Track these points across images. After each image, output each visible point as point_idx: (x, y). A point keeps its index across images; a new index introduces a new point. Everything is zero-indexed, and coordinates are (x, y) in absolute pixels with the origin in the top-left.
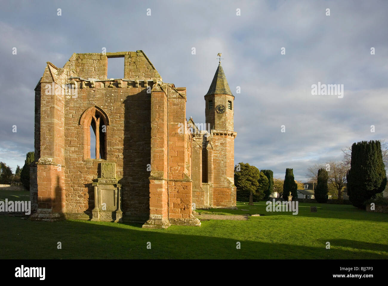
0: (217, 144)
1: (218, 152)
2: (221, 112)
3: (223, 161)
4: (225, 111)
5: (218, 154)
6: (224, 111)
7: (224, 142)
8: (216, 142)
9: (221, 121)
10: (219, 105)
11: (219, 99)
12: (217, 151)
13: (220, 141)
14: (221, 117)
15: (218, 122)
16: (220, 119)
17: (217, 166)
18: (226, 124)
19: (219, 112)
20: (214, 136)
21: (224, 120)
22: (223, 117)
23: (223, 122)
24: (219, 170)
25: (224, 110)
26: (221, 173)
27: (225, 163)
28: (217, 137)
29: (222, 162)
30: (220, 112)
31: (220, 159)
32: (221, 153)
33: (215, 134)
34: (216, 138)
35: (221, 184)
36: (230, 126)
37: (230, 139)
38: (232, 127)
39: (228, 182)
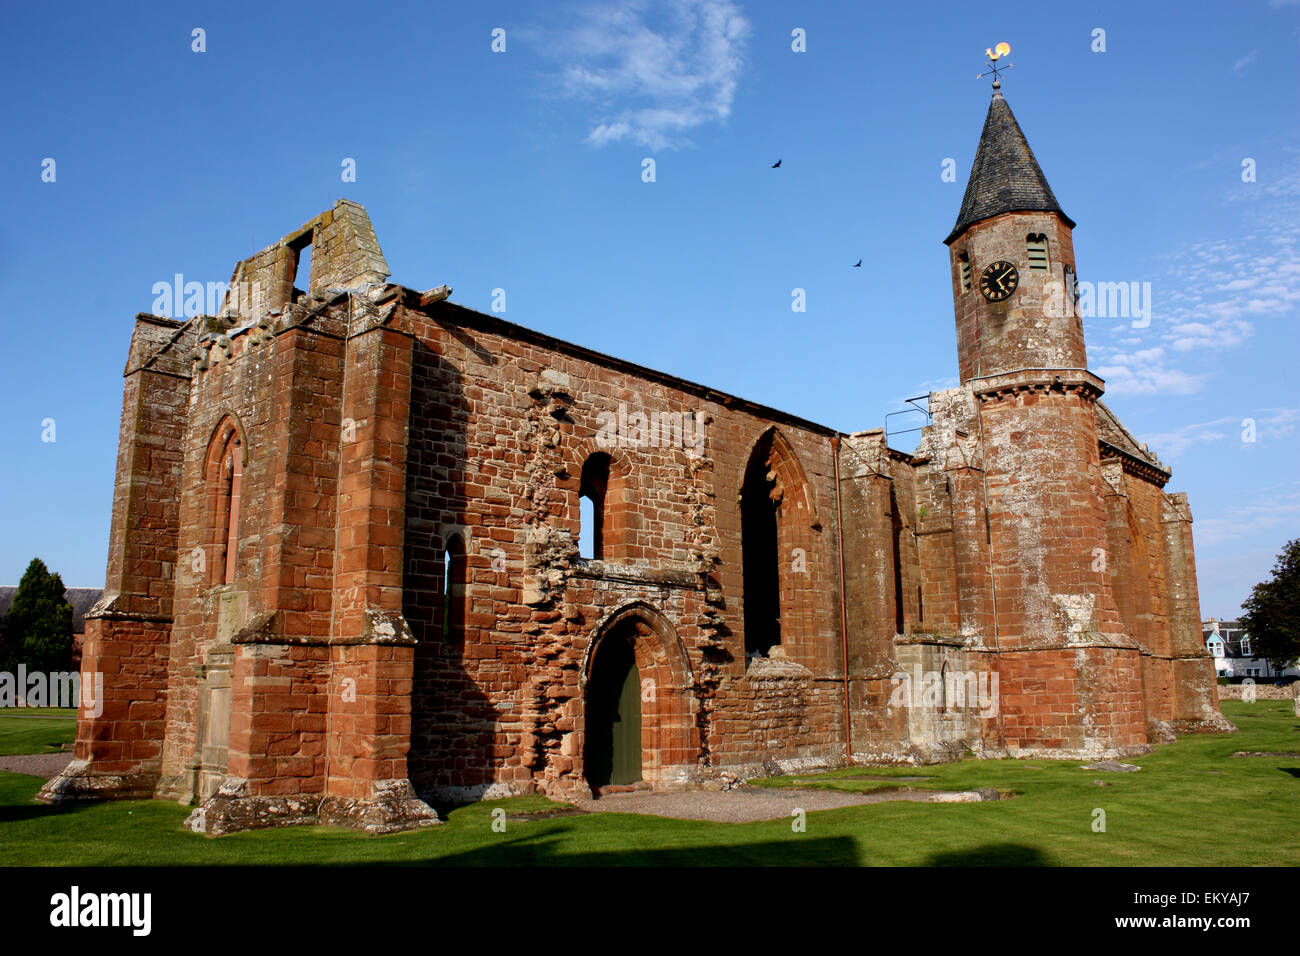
0: (996, 441)
1: (1005, 478)
2: (1000, 295)
3: (1026, 515)
4: (1016, 284)
5: (1006, 485)
6: (1011, 284)
7: (1023, 428)
8: (994, 431)
9: (1005, 335)
10: (992, 267)
11: (987, 239)
12: (1000, 472)
13: (1008, 428)
14: (1004, 316)
15: (993, 342)
16: (1002, 325)
17: (1008, 546)
18: (1025, 343)
19: (992, 295)
20: (981, 408)
21: (1015, 327)
22: (1013, 316)
23: (1011, 336)
24: (1014, 562)
25: (1013, 280)
26: (1026, 575)
27: (1035, 526)
28: (993, 410)
29: (1026, 523)
30: (996, 296)
31: (1016, 508)
32: (1017, 482)
33: (984, 397)
34: (993, 416)
35: (1029, 634)
36: (1048, 345)
37: (1056, 405)
38: (1060, 350)
39: (1058, 619)
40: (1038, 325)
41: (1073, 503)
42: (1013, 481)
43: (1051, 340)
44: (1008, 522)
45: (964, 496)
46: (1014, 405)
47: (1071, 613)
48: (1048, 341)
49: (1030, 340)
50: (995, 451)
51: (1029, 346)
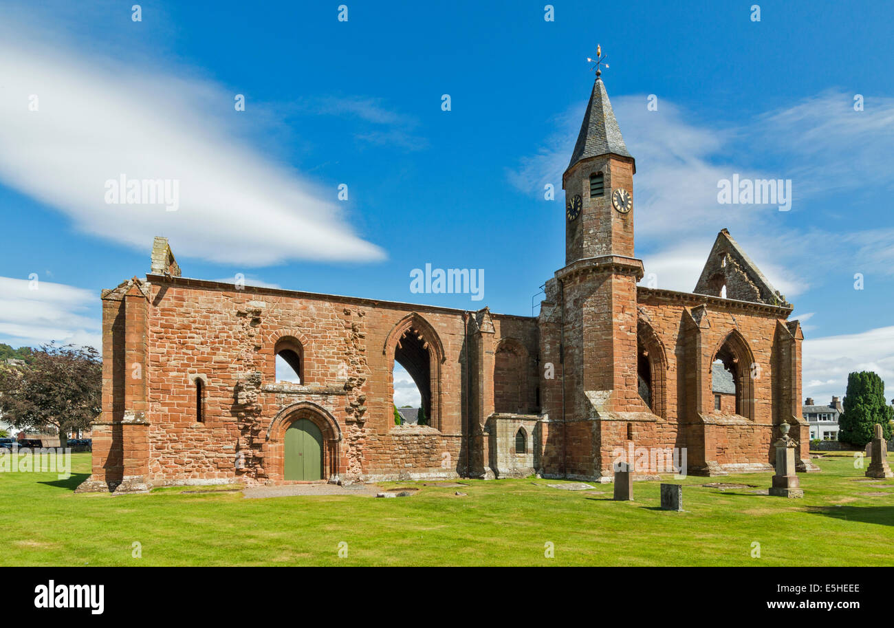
0: (568, 306)
3: (578, 347)
4: (581, 208)
5: (571, 330)
6: (578, 209)
7: (578, 297)
8: (567, 300)
11: (571, 182)
12: (569, 323)
18: (583, 244)
20: (562, 287)
22: (578, 229)
24: (572, 373)
25: (579, 206)
27: (580, 352)
28: (568, 287)
31: (574, 343)
33: (563, 280)
34: (568, 291)
35: (576, 412)
36: (596, 244)
37: (598, 280)
38: (604, 245)
39: (586, 405)
40: (591, 232)
41: (604, 337)
42: (574, 328)
43: (599, 240)
44: (570, 351)
45: (545, 339)
46: (575, 283)
47: (592, 401)
48: (597, 241)
49: (585, 242)
50: (567, 311)
51: (584, 246)
